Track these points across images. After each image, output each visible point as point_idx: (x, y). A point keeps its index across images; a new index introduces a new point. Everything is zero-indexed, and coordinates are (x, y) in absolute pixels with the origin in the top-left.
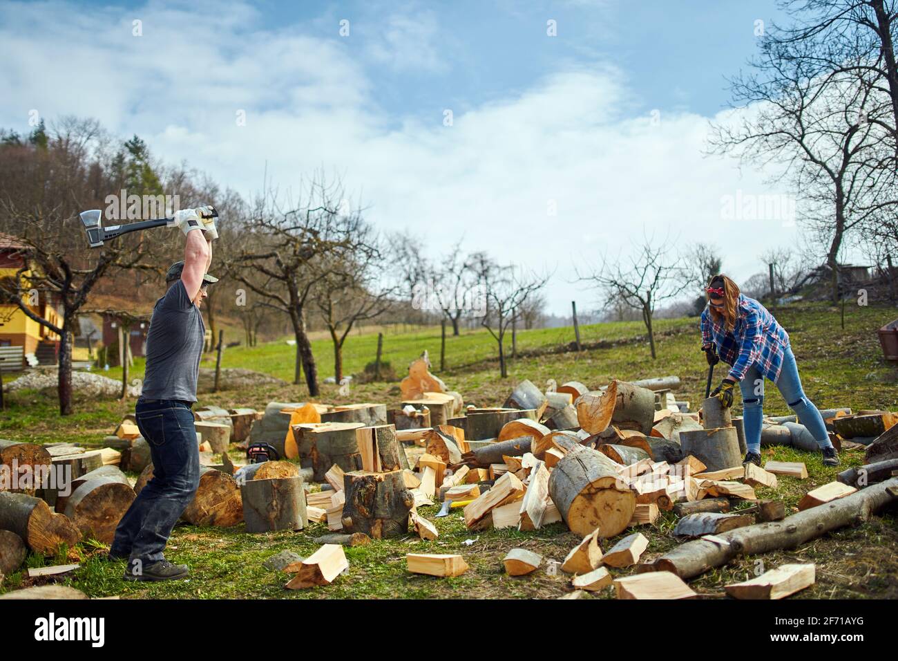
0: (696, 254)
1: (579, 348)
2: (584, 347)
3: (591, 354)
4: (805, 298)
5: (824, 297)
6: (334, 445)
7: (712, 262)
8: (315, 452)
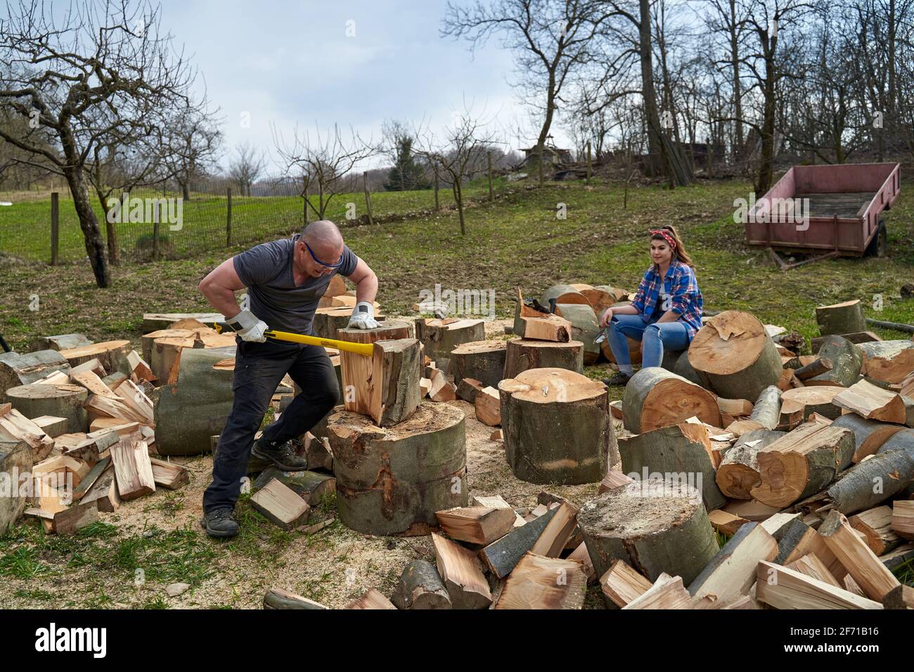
0: (392, 130)
1: (371, 221)
2: (375, 221)
3: (385, 228)
4: (530, 175)
5: (547, 175)
6: (424, 463)
7: (405, 139)
8: (386, 479)
